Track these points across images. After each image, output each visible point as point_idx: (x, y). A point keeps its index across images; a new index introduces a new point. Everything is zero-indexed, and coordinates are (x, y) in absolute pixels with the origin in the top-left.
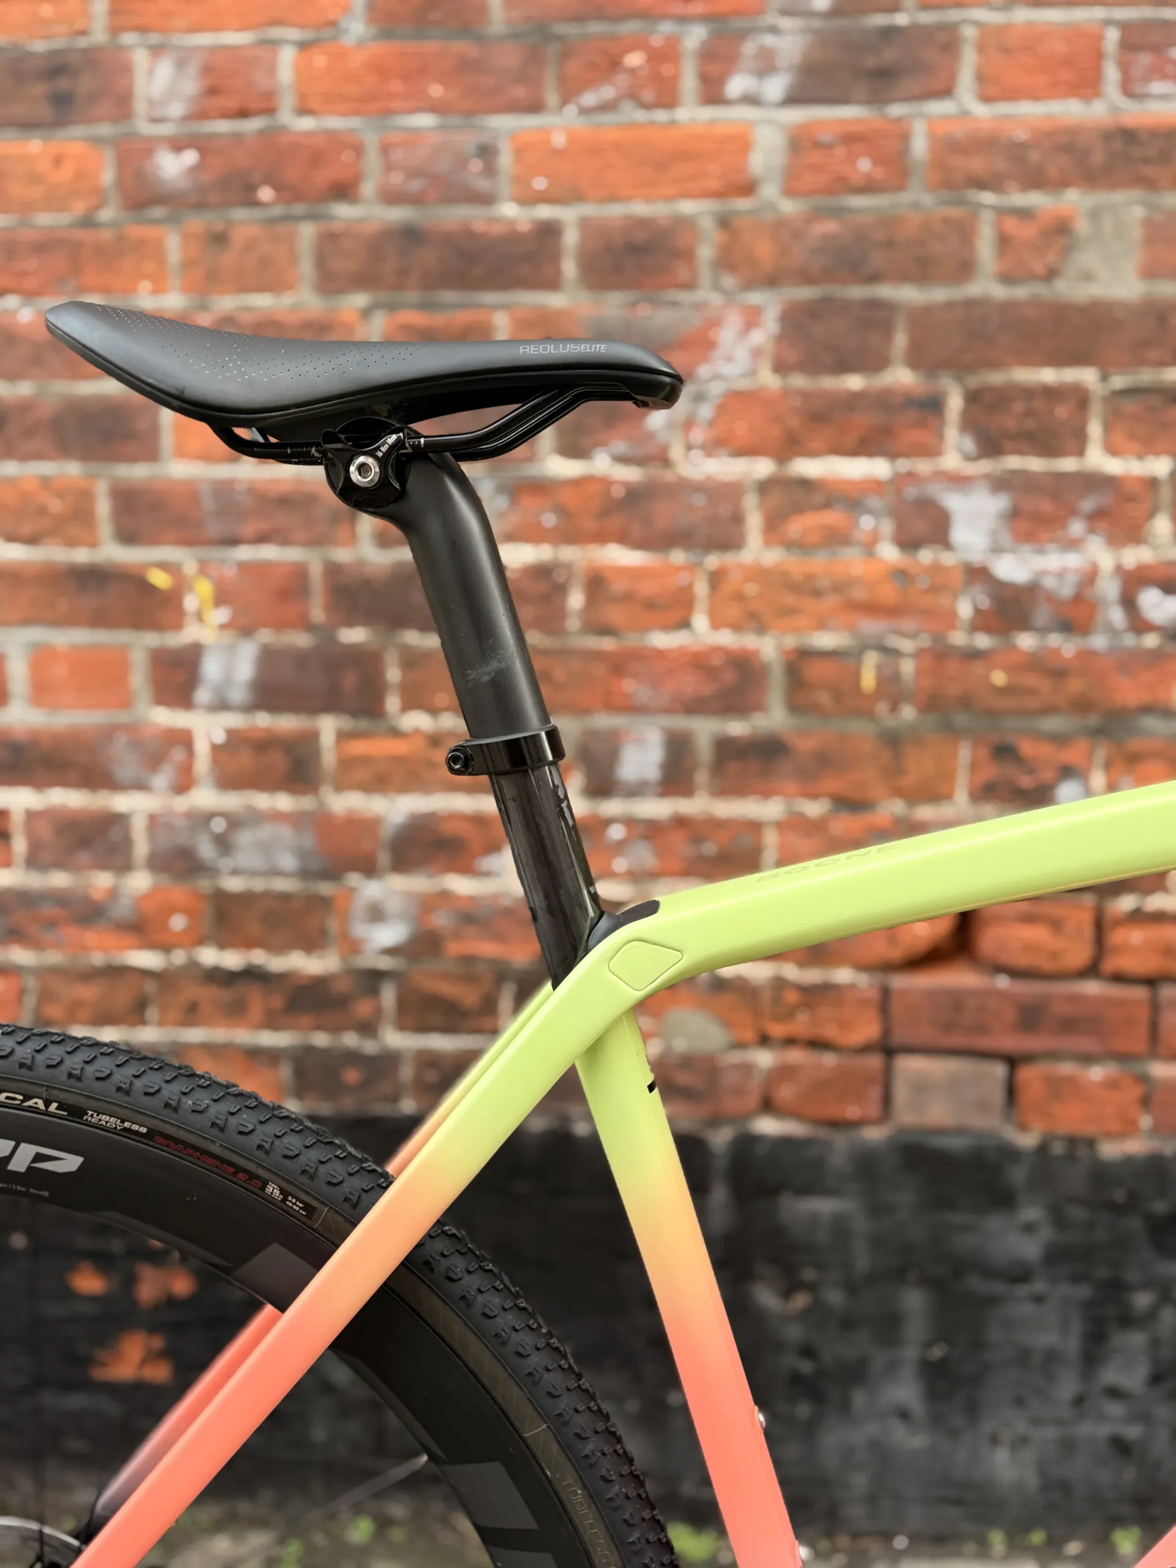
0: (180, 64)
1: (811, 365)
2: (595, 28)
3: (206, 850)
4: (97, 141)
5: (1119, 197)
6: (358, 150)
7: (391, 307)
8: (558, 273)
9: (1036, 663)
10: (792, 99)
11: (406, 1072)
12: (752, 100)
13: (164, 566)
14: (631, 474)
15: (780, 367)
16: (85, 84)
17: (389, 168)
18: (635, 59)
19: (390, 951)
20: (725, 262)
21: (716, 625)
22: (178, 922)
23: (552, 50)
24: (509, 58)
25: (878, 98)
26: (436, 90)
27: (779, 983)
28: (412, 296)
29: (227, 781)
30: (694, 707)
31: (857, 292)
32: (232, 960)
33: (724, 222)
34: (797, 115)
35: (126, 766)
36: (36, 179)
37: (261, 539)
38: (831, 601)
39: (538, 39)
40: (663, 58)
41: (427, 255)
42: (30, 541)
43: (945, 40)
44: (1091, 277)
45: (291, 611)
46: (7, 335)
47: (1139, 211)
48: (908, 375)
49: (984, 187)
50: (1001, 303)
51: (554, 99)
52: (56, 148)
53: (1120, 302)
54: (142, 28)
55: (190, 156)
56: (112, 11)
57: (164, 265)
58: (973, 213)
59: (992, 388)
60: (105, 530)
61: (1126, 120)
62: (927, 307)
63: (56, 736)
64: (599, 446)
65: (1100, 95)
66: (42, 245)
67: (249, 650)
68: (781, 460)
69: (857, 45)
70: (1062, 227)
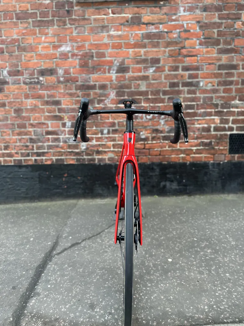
0: (62, 70)
1: (118, 96)
2: (99, 67)
3: (67, 141)
5: (144, 81)
6: (78, 77)
7: (82, 91)
8: (96, 88)
9: (139, 122)
10: (116, 73)
11: (86, 160)
12: (112, 73)
13: (62, 115)
14: (103, 106)
15: (116, 97)
16: (53, 72)
17: (81, 79)
18: (102, 69)
19: (84, 149)
20: (111, 87)
21: (112, 119)
22: (65, 147)
23: (95, 69)
24: (91, 69)
25: (123, 73)
26: (85, 72)
27: (118, 151)
28: (83, 90)
29: (69, 134)
30: (110, 127)
31: (122, 90)
32: (70, 150)
33: (111, 84)
34: (116, 74)
35: (60, 133)
36: (49, 80)
37: (71, 112)
38: (121, 117)
39: (93, 68)
40: (105, 69)
41: (85, 87)
42: (50, 113)
43: (129, 68)
44: (142, 89)
45: (74, 119)
46: (47, 95)
47: (145, 83)
48: (127, 97)
49: (132, 81)
50: (134, 91)
51: (95, 73)
52: (51, 77)
53: (144, 91)
54: (58, 67)
55: (63, 78)
56: (56, 65)
57: (61, 88)
58: (132, 83)
59: (134, 98)
60: (57, 112)
61: (144, 75)
62: (128, 91)
63: (54, 131)
64: (101, 104)
65: (142, 73)
66: (50, 86)
67: (70, 122)
68: (116, 105)
69: (121, 68)
70: (139, 84)
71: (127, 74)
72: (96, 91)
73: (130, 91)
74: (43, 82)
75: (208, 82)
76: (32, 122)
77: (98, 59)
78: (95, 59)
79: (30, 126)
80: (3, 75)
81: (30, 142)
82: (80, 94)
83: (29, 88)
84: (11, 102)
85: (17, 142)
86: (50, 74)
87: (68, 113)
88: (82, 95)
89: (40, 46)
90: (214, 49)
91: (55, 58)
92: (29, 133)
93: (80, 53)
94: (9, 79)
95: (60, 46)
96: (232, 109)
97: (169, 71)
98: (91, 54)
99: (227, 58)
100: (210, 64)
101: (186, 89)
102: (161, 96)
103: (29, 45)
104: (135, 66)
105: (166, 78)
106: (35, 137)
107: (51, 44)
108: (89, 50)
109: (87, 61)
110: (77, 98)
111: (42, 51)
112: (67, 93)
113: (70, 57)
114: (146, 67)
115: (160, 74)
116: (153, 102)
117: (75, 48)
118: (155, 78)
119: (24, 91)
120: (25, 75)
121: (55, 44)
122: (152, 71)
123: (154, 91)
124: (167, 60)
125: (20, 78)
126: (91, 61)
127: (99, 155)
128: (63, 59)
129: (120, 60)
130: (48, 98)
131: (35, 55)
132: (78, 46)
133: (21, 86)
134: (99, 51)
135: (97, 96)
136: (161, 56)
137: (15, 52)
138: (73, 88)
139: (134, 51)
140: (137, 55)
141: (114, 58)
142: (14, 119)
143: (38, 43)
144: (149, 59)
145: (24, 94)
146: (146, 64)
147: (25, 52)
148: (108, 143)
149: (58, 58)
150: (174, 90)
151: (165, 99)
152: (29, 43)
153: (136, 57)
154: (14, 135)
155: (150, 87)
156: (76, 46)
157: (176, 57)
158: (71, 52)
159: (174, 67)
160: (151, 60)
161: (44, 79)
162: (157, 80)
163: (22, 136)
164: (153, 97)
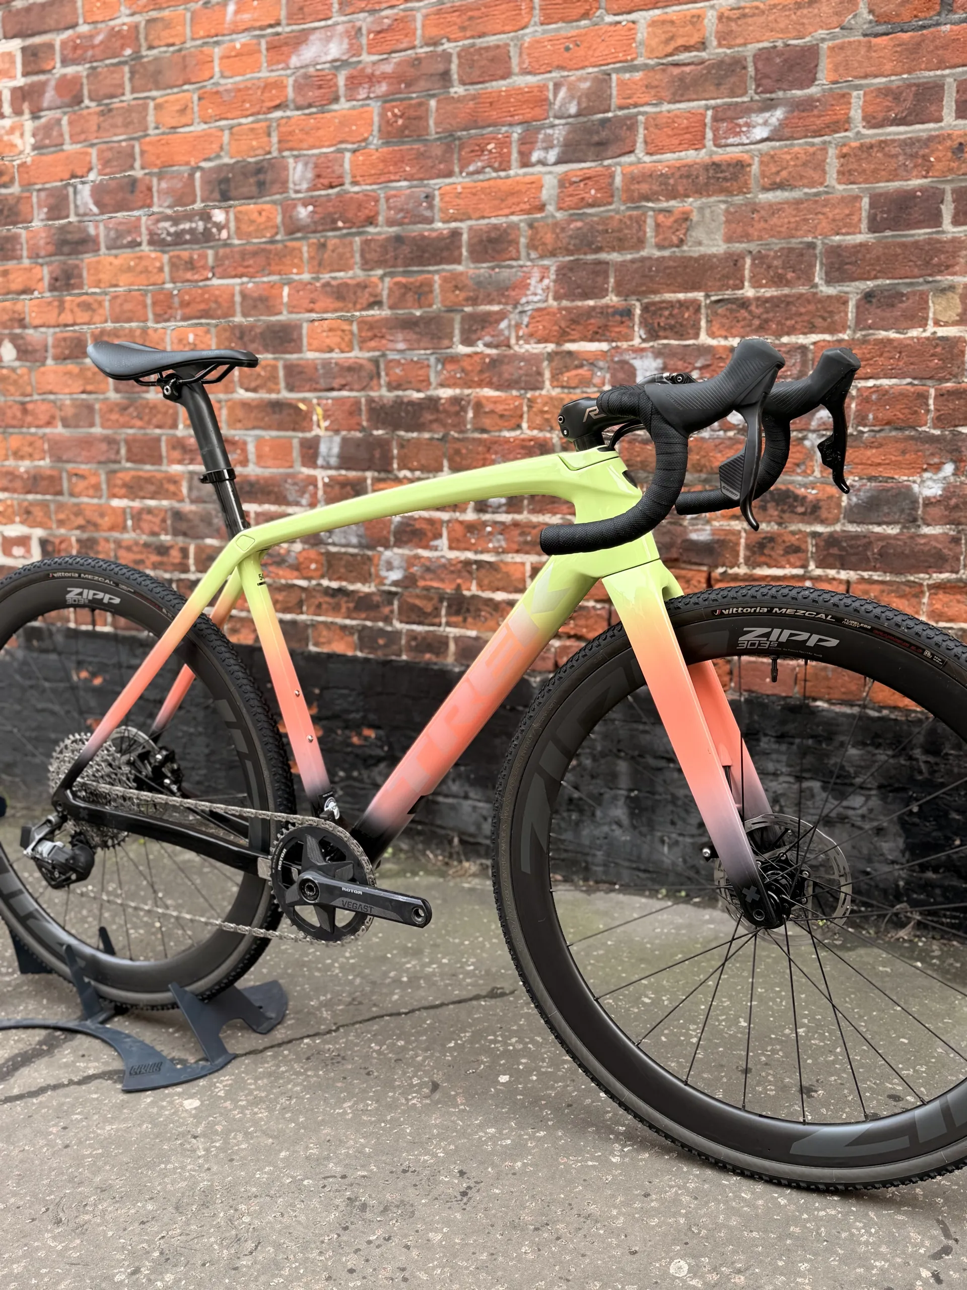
0: (306, 164)
1: (571, 295)
2: (474, 132)
3: (323, 535)
4: (274, 202)
5: (712, 199)
6: (377, 201)
7: (392, 274)
8: (461, 254)
10: (560, 161)
11: (403, 641)
12: (542, 163)
13: (303, 400)
14: (492, 352)
15: (557, 298)
16: (269, 177)
17: (389, 208)
18: (492, 147)
19: (395, 583)
20: (531, 246)
21: (530, 428)
22: (313, 567)
23: (456, 145)
24: (438, 150)
25: (599, 158)
26: (408, 169)
28: (400, 269)
31: (591, 257)
32: (335, 585)
33: (531, 226)
34: (562, 169)
35: (292, 493)
36: (252, 222)
37: (342, 388)
39: (450, 140)
40: (505, 143)
41: (406, 249)
42: (255, 390)
43: (630, 124)
44: (700, 244)
45: (353, 421)
46: (244, 296)
47: (723, 206)
48: (615, 299)
49: (648, 199)
50: (658, 259)
51: (457, 169)
52: (259, 207)
53: (715, 256)
54: (291, 149)
55: (310, 208)
56: (280, 142)
57: (301, 259)
58: (644, 214)
59: (654, 304)
60: (282, 384)
61: (716, 158)
62: (623, 264)
63: (266, 480)
64: (479, 339)
65: (704, 146)
66: (255, 254)
67: (337, 439)
68: (558, 344)
69: (588, 130)
70: (686, 218)
71: (619, 164)
72: (460, 268)
73: (633, 261)
74: (224, 234)
76: (181, 432)
77: (473, 89)
78: (458, 90)
79: (176, 454)
80: (76, 206)
81: (176, 533)
82: (385, 287)
83: (173, 265)
84: (103, 333)
85: (124, 529)
86: (254, 189)
87: (332, 389)
88: (391, 292)
89: (217, 52)
91: (277, 107)
92: (172, 488)
93: (388, 68)
94: (97, 227)
95: (299, 40)
98: (441, 67)
102: (816, 286)
103: (174, 52)
104: (666, 107)
105: (855, 166)
106: (193, 508)
107: (263, 36)
108: (428, 45)
109: (420, 104)
110: (371, 312)
111: (227, 74)
112: (327, 284)
113: (342, 91)
114: (730, 114)
115: (813, 145)
116: (767, 321)
117: (364, 41)
118: (784, 174)
119: (152, 280)
120: (155, 199)
121: (278, 34)
122: (765, 134)
123: (776, 257)
124: (863, 51)
125: (139, 218)
126: (438, 102)
127: (465, 620)
128: (310, 106)
129: (586, 85)
130: (245, 315)
131: (200, 99)
132: (379, 29)
133: (140, 258)
134: (479, 42)
135: (461, 295)
136: (822, 33)
137: (123, 94)
138: (352, 257)
139: (663, 22)
140: (680, 42)
141: (554, 74)
142: (114, 416)
143: (208, 36)
144: (750, 59)
145: (153, 296)
146: (733, 94)
147: (158, 88)
148: (509, 558)
149: (292, 106)
150: (904, 245)
151: (845, 303)
152: (173, 45)
153: (671, 55)
154: (116, 490)
155: (751, 230)
156: (369, 33)
157: (923, 27)
158: (345, 63)
159: (909, 95)
160: (760, 65)
161: (232, 216)
162: (792, 188)
163: (144, 498)
164: (768, 295)
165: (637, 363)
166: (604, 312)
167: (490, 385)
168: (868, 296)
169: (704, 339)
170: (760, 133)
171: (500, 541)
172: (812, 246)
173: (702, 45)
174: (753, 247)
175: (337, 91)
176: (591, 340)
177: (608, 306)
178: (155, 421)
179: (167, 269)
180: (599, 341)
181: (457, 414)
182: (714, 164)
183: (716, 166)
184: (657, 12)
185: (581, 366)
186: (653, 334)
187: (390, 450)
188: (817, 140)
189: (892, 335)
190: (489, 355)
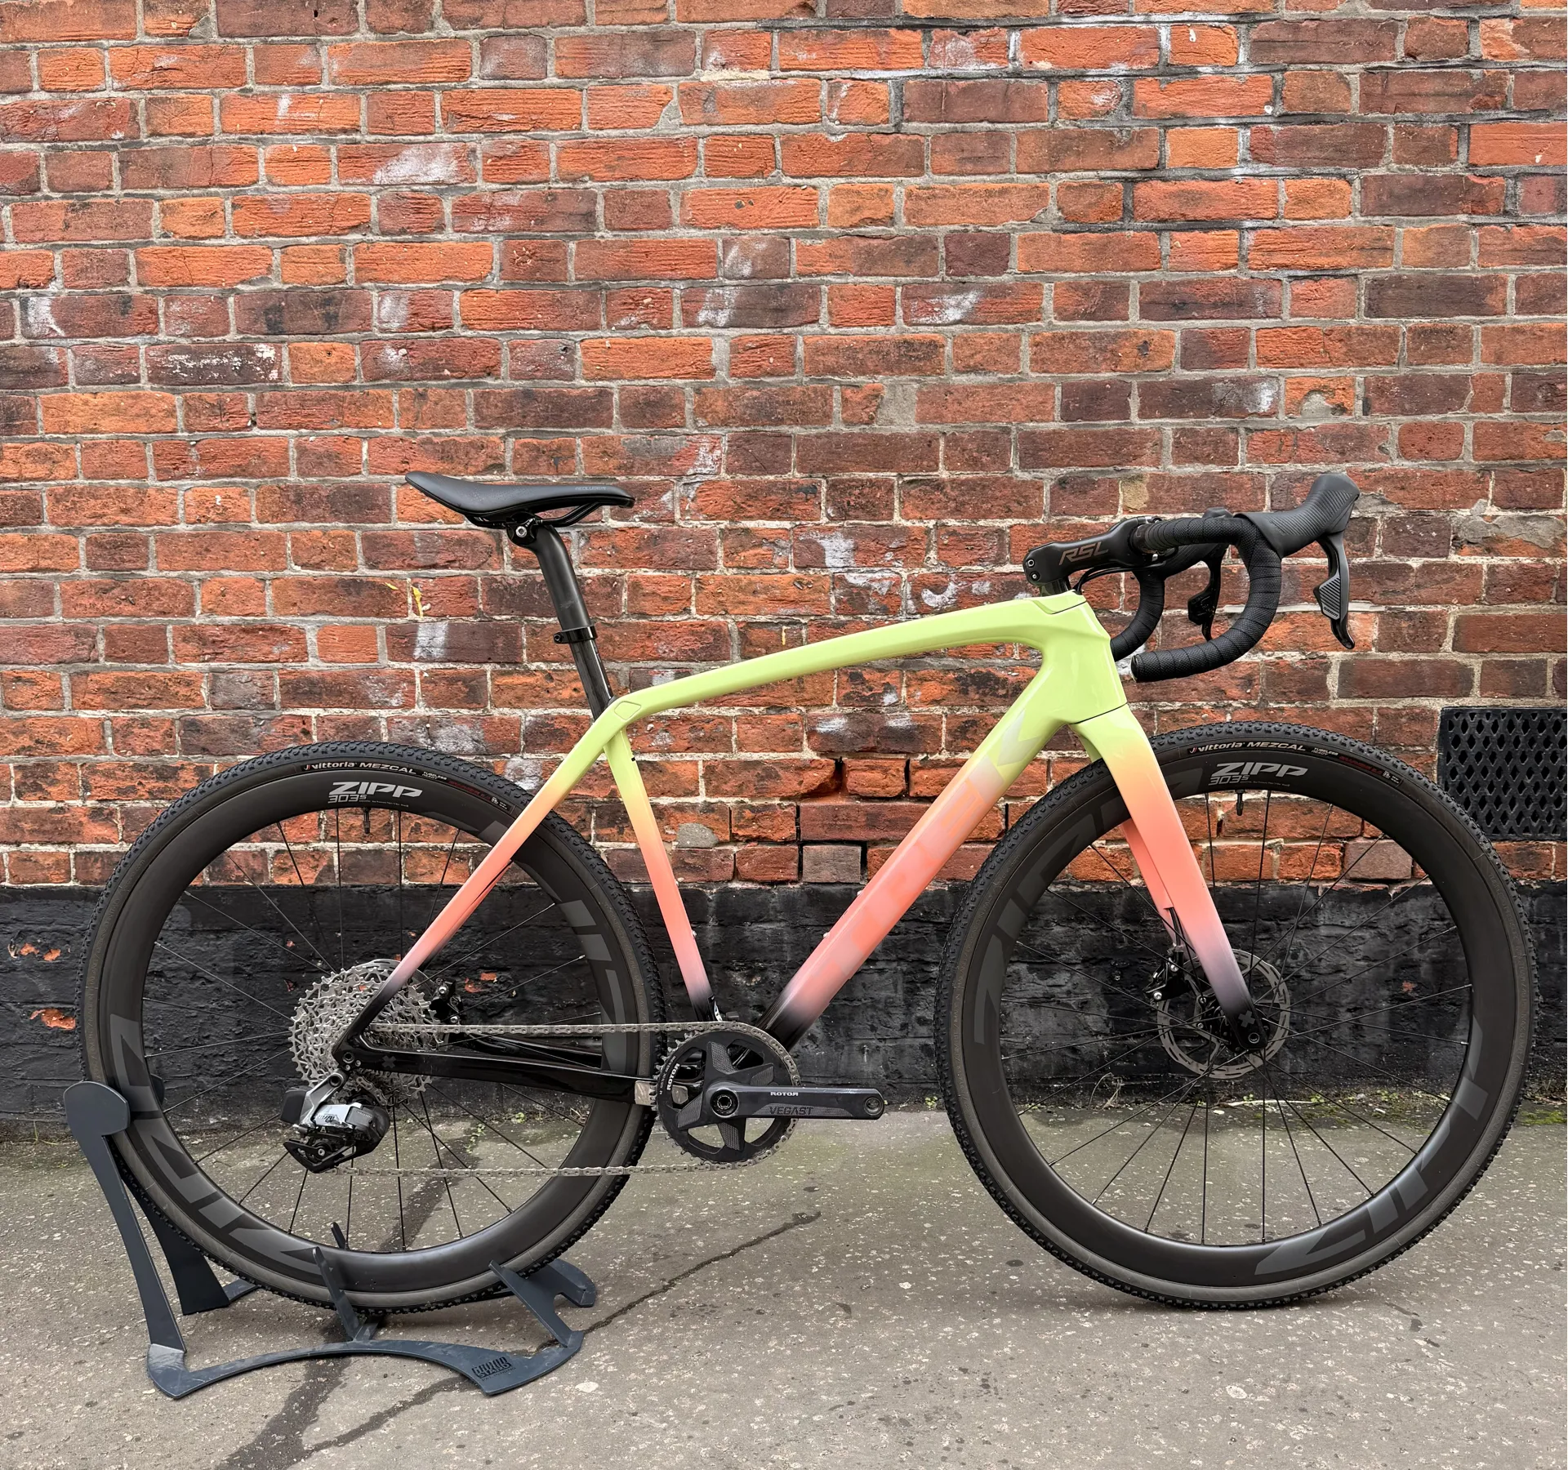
0: (397, 299)
1: (747, 469)
2: (625, 284)
5: (904, 378)
6: (496, 349)
7: (518, 434)
8: (611, 417)
10: (732, 324)
12: (711, 324)
13: (392, 579)
14: (652, 528)
15: (731, 469)
16: (342, 311)
17: (515, 359)
18: (648, 301)
20: (699, 412)
21: (703, 609)
23: (604, 294)
24: (580, 299)
25: (778, 324)
26: (541, 316)
28: (528, 428)
29: (432, 702)
30: (690, 655)
31: (772, 429)
33: (698, 391)
34: (734, 333)
35: (375, 693)
36: (317, 361)
37: (448, 565)
38: (763, 598)
39: (594, 287)
40: (663, 301)
41: (539, 407)
42: (317, 566)
43: (814, 293)
44: (891, 422)
45: (467, 603)
46: (302, 451)
47: (916, 386)
48: (798, 475)
49: (834, 373)
50: (845, 435)
51: (604, 323)
52: (327, 345)
53: (908, 436)
54: (375, 280)
55: (404, 351)
56: (358, 270)
57: (390, 411)
58: (830, 387)
59: (842, 482)
60: (360, 560)
61: (908, 336)
62: (807, 438)
63: (335, 676)
64: (636, 512)
65: (894, 323)
66: (321, 401)
67: (443, 626)
68: (732, 520)
69: (766, 294)
70: (876, 395)
71: (800, 333)
72: (609, 432)
73: (818, 436)
74: (274, 374)
75: (1308, 386)
76: (199, 619)
77: (624, 236)
78: (604, 234)
79: (191, 648)
80: (26, 324)
81: (188, 749)
82: (508, 449)
83: (191, 409)
84: (69, 491)
85: (102, 747)
86: (320, 324)
87: (435, 566)
88: (517, 455)
89: (263, 153)
90: (1342, 184)
91: (354, 228)
92: (183, 691)
93: (513, 200)
94: (62, 354)
95: (388, 153)
96: (1454, 558)
97: (1062, 315)
98: (583, 207)
99: (1423, 240)
100: (1317, 275)
101: (1169, 426)
102: (1010, 471)
103: (193, 145)
104: (851, 279)
105: (1048, 355)
106: (218, 715)
107: (333, 142)
108: (564, 180)
109: (556, 246)
110: (488, 477)
111: (277, 180)
112: (428, 441)
113: (448, 218)
114: (920, 292)
115: (1007, 331)
116: (963, 504)
117: (479, 166)
118: (978, 357)
119: (155, 427)
120: (162, 325)
121: (355, 142)
122: (958, 317)
123: (971, 440)
124: (1053, 245)
125: (135, 347)
126: (578, 245)
127: (621, 832)
128: (403, 232)
129: (762, 246)
130: (302, 474)
131: (234, 206)
132: (500, 154)
133: (137, 397)
134: (629, 184)
135: (613, 463)
136: (1013, 223)
137: (109, 188)
138: (463, 411)
139: (848, 192)
140: (867, 214)
141: (722, 231)
142: (85, 601)
143: (249, 131)
144: (941, 240)
145: (155, 446)
146: (923, 273)
147: (169, 188)
148: (675, 757)
149: (376, 230)
150: (1094, 434)
151: (1040, 488)
152: (192, 135)
153: (856, 226)
154: (88, 697)
155: (945, 412)
156: (486, 157)
157: (1109, 230)
158: (453, 187)
159: (1097, 292)
160: (951, 247)
161: (285, 353)
162: (986, 372)
163: (136, 706)
164: (963, 477)
165: (825, 543)
166: (785, 487)
167: (650, 563)
168: (1062, 482)
169: (897, 519)
170: (953, 314)
171: (666, 739)
172: (1006, 431)
173: (891, 220)
174: (948, 429)
175: (442, 219)
176: (771, 518)
177: (790, 483)
178: (155, 606)
179: (180, 413)
180: (780, 519)
181: (609, 595)
182: (905, 341)
183: (908, 344)
184: (842, 180)
185: (761, 545)
186: (843, 513)
187: (518, 638)
188: (1010, 327)
189: (1085, 520)
190: (648, 531)
